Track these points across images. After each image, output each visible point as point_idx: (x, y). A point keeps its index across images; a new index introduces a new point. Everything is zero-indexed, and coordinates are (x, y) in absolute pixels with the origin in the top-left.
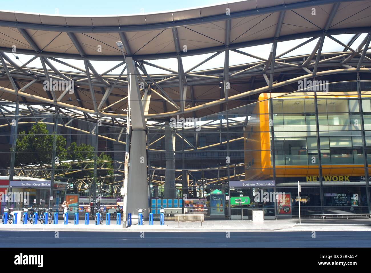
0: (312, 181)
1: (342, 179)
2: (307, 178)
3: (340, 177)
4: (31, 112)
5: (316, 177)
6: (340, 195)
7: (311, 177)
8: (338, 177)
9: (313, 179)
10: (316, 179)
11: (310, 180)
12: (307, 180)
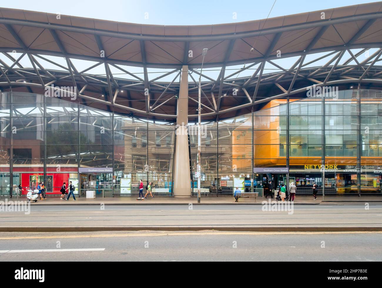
0: (309, 168)
1: (332, 168)
2: (305, 166)
3: (330, 166)
4: (66, 113)
5: (312, 166)
6: (330, 179)
7: (308, 166)
8: (329, 166)
9: (310, 167)
10: (312, 167)
11: (308, 167)
12: (305, 168)
